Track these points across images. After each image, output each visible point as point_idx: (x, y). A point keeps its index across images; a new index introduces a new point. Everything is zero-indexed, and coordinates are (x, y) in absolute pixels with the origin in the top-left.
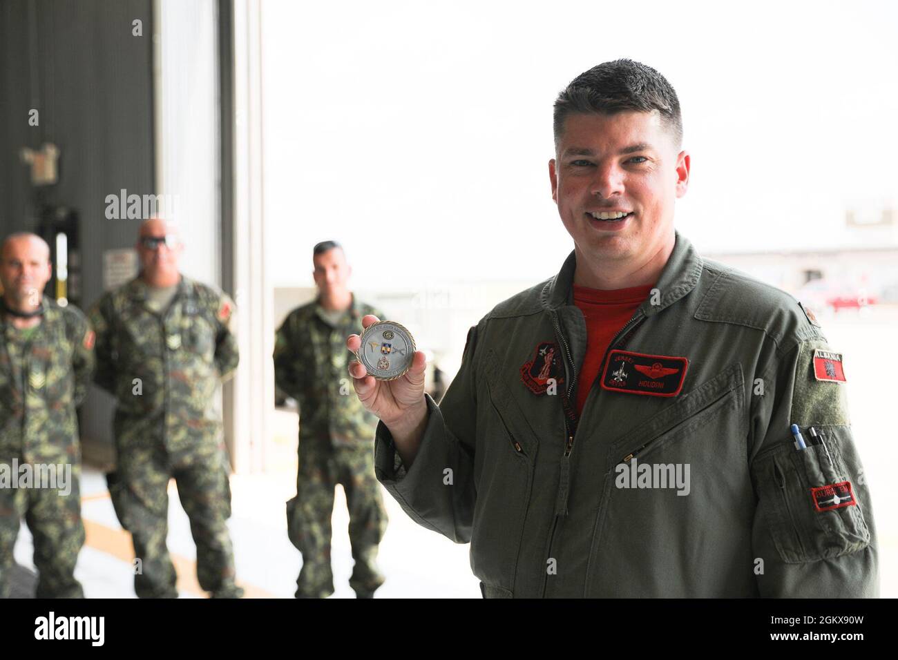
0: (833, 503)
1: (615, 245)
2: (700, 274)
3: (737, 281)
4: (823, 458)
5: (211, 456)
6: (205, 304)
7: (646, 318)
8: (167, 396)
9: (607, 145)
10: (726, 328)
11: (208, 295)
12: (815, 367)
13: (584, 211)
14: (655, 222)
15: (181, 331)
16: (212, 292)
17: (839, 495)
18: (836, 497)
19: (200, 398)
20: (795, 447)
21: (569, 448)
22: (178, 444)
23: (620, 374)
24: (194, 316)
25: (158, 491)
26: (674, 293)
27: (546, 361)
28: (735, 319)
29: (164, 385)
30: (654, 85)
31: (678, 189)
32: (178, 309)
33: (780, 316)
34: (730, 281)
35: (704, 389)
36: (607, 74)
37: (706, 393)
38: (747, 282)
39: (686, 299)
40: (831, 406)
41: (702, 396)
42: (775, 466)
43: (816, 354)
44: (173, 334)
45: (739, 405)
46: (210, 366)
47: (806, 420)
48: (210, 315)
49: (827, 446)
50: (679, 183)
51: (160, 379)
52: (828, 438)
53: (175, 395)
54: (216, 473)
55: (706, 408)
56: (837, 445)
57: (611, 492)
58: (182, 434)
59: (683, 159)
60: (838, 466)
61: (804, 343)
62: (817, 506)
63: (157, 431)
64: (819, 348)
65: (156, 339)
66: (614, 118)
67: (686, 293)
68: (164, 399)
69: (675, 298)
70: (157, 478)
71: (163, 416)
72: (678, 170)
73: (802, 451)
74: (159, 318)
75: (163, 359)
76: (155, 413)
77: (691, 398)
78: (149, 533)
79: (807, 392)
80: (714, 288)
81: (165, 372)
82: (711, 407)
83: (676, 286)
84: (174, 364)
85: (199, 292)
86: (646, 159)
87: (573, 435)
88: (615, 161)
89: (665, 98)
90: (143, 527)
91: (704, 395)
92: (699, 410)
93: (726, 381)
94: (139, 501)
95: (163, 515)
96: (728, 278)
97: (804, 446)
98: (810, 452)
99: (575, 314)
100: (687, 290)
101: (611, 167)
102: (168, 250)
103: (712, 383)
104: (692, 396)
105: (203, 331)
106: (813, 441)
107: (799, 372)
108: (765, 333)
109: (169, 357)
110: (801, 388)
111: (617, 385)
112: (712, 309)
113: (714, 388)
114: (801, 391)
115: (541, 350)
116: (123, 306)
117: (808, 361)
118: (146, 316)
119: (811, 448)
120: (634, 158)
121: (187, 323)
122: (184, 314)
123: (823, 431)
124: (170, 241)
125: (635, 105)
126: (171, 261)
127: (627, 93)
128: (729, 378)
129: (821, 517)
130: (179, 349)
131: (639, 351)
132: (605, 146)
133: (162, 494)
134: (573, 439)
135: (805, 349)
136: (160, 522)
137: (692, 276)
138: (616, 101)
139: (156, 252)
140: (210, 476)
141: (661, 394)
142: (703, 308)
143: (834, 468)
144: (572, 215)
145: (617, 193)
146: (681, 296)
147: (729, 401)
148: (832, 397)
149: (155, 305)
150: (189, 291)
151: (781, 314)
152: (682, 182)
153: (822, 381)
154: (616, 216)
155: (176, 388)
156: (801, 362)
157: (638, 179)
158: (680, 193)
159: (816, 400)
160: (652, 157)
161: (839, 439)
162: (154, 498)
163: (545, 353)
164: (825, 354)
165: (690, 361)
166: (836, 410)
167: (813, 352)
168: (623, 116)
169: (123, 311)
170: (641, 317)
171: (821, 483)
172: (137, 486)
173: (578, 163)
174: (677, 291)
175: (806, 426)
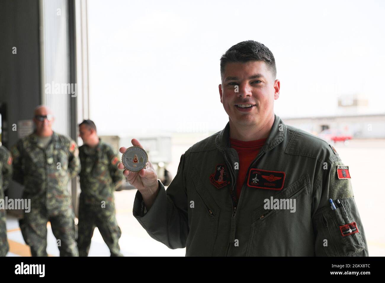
0: (349, 232)
1: (248, 118)
2: (286, 132)
3: (303, 135)
4: (343, 212)
5: (66, 210)
6: (64, 144)
7: (265, 154)
8: (47, 184)
9: (244, 75)
10: (300, 157)
11: (65, 141)
12: (338, 173)
13: (234, 104)
14: (265, 109)
15: (53, 156)
16: (67, 139)
17: (351, 229)
18: (350, 229)
19: (62, 185)
20: (331, 208)
21: (235, 212)
22: (52, 206)
23: (255, 180)
24: (59, 150)
25: (43, 227)
26: (276, 142)
27: (221, 173)
28: (303, 153)
29: (46, 180)
30: (264, 50)
31: (275, 96)
32: (52, 146)
33: (322, 152)
34: (300, 136)
35: (293, 186)
36: (243, 45)
37: (294, 188)
38: (307, 136)
39: (281, 144)
40: (345, 190)
41: (292, 189)
42: (323, 217)
43: (338, 168)
44: (50, 157)
45: (308, 192)
46: (66, 171)
47: (335, 196)
48: (66, 149)
49: (345, 208)
50: (275, 93)
51: (44, 177)
52: (345, 204)
53: (51, 184)
54: (69, 218)
55: (294, 194)
56: (348, 207)
57: (254, 233)
58: (54, 202)
59: (277, 83)
60: (350, 216)
61: (333, 163)
62: (343, 234)
63: (43, 200)
64: (339, 164)
65: (42, 160)
66: (246, 64)
67: (281, 141)
68: (46, 186)
69: (277, 144)
70: (42, 221)
71: (45, 193)
72: (275, 88)
73: (334, 210)
74: (43, 150)
75: (45, 168)
76: (41, 192)
77: (288, 190)
78: (39, 246)
79: (335, 185)
80: (292, 139)
81: (46, 174)
82: (297, 194)
83: (277, 138)
84: (50, 170)
85: (61, 139)
86: (261, 82)
87: (236, 207)
88: (247, 82)
89: (268, 55)
90: (36, 243)
91: (293, 189)
92: (292, 195)
93: (302, 182)
94: (34, 232)
95: (45, 238)
96: (298, 134)
97: (335, 208)
98: (338, 210)
99: (233, 152)
100: (281, 140)
101: (246, 85)
102: (48, 121)
103: (296, 183)
104: (288, 189)
105: (63, 156)
106: (339, 206)
107: (331, 176)
108: (317, 160)
109: (48, 167)
110: (332, 183)
111: (254, 184)
112: (293, 149)
113: (297, 186)
114: (333, 184)
115: (218, 168)
116: (27, 145)
117: (335, 171)
118: (37, 150)
119: (338, 209)
120: (256, 81)
121: (56, 152)
122: (54, 149)
123: (342, 201)
124: (49, 117)
125: (255, 58)
126: (49, 126)
127: (252, 53)
128: (303, 181)
129: (344, 239)
130: (52, 164)
131: (263, 169)
132: (243, 76)
133: (44, 229)
134: (236, 208)
135: (334, 166)
136: (43, 241)
137: (283, 134)
138: (247, 56)
139: (43, 122)
140: (67, 220)
141: (274, 189)
142: (289, 148)
143: (348, 216)
144: (229, 106)
145: (248, 95)
146: (279, 143)
147: (304, 191)
148: (345, 186)
149: (42, 145)
150: (57, 139)
151: (323, 151)
152: (277, 93)
153: (341, 179)
154: (248, 106)
155: (51, 181)
156: (332, 171)
157: (258, 90)
158: (276, 98)
159: (339, 187)
160: (264, 80)
161: (349, 204)
162: (41, 230)
163: (220, 169)
164: (341, 167)
165: (286, 173)
166: (347, 191)
167: (337, 167)
168: (250, 63)
169: (27, 148)
170: (262, 153)
171: (343, 224)
172: (33, 225)
173: (231, 84)
174: (277, 141)
175: (335, 199)
